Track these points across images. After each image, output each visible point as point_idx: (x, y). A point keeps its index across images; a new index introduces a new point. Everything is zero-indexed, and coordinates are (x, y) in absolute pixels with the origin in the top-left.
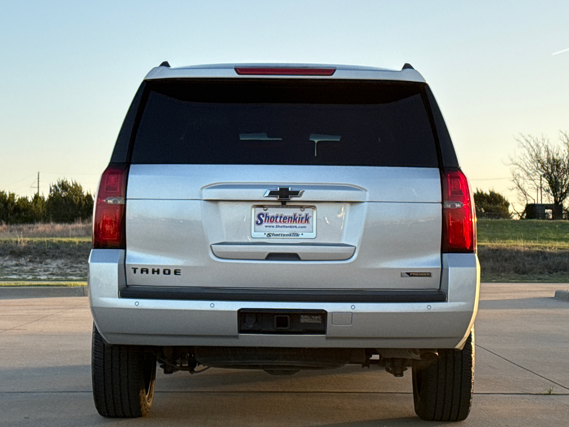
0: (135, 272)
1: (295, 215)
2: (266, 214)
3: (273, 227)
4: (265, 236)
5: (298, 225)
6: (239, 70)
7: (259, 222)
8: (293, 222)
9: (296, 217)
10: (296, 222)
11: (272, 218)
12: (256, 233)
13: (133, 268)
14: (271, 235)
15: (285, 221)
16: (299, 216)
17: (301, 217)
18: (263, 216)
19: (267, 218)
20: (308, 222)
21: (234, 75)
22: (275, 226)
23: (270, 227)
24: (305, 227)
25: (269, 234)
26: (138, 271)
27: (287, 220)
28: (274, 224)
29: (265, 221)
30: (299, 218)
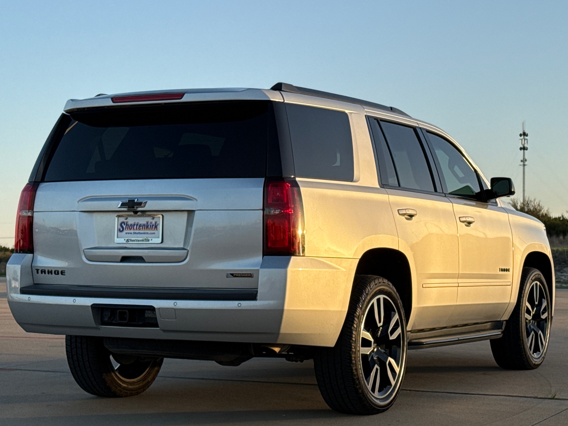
1: (147, 223)
2: (127, 223)
3: (131, 233)
4: (125, 242)
5: (149, 232)
6: (114, 99)
7: (121, 229)
8: (146, 229)
9: (148, 224)
10: (148, 229)
11: (131, 226)
12: (118, 239)
14: (129, 241)
15: (140, 228)
16: (150, 224)
17: (152, 224)
18: (124, 225)
19: (127, 226)
20: (157, 229)
21: (110, 103)
22: (133, 233)
23: (129, 233)
24: (154, 233)
25: (127, 240)
27: (141, 228)
28: (132, 231)
29: (126, 229)
30: (151, 225)
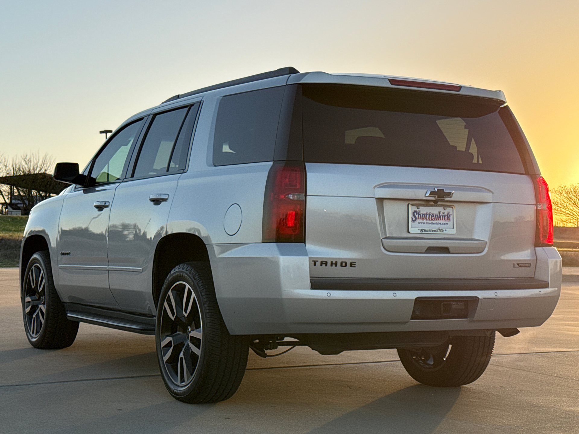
0: (315, 265)
1: (440, 213)
2: (419, 212)
3: (424, 223)
4: (419, 232)
5: (442, 222)
7: (414, 219)
8: (439, 219)
9: (440, 215)
10: (441, 219)
11: (423, 216)
12: (412, 229)
13: (313, 261)
14: (424, 231)
15: (432, 218)
16: (442, 214)
17: (444, 215)
18: (417, 214)
19: (420, 216)
20: (449, 220)
21: (388, 84)
22: (425, 223)
23: (421, 223)
24: (447, 224)
25: (421, 230)
26: (318, 264)
27: (434, 218)
28: (425, 221)
29: (418, 219)
30: (443, 215)
